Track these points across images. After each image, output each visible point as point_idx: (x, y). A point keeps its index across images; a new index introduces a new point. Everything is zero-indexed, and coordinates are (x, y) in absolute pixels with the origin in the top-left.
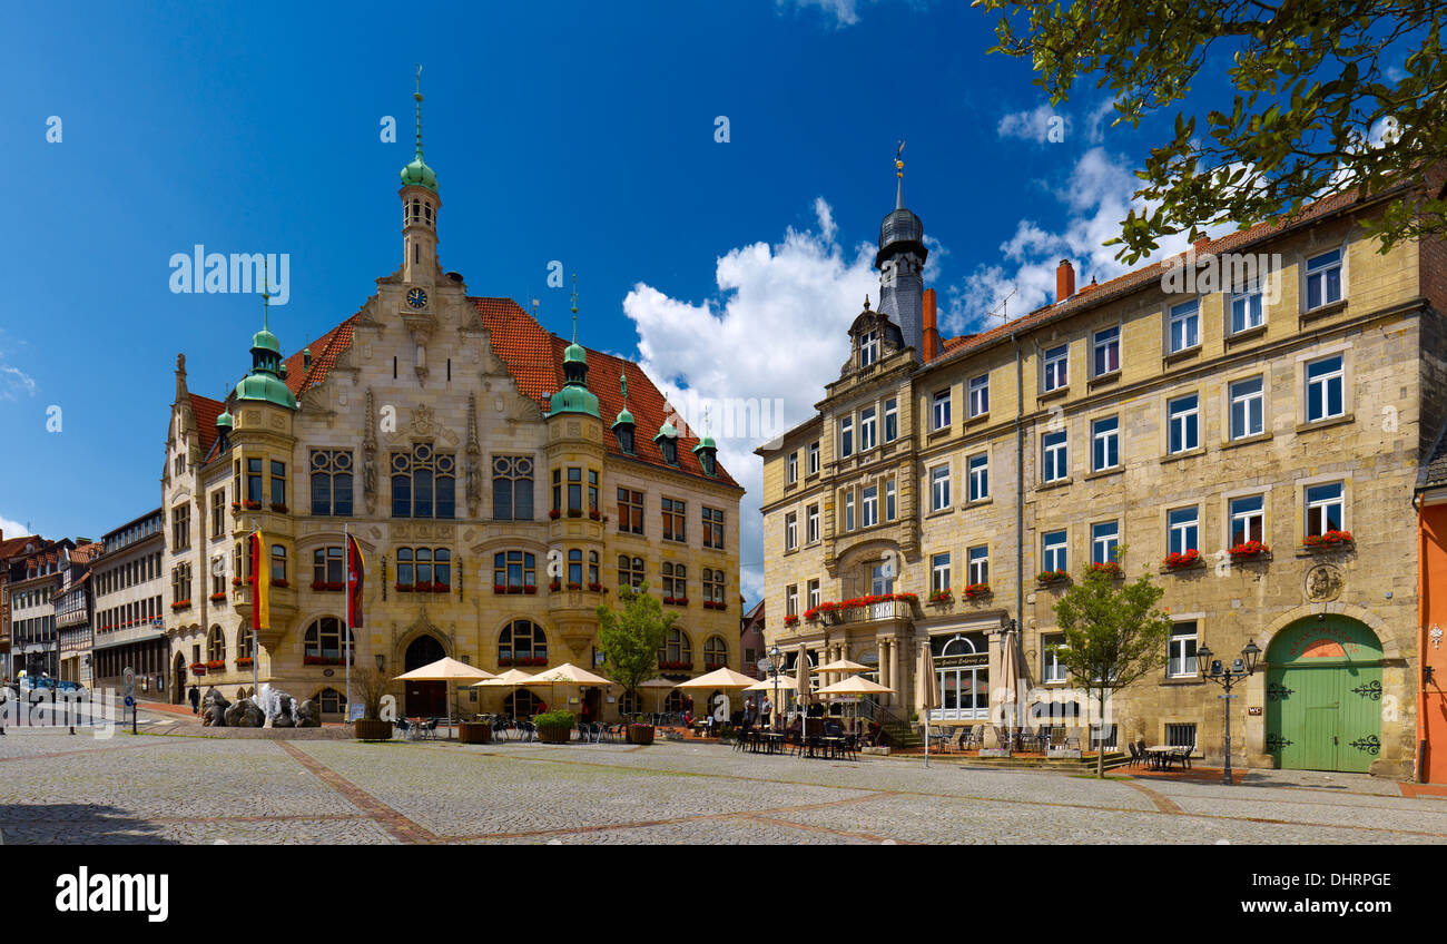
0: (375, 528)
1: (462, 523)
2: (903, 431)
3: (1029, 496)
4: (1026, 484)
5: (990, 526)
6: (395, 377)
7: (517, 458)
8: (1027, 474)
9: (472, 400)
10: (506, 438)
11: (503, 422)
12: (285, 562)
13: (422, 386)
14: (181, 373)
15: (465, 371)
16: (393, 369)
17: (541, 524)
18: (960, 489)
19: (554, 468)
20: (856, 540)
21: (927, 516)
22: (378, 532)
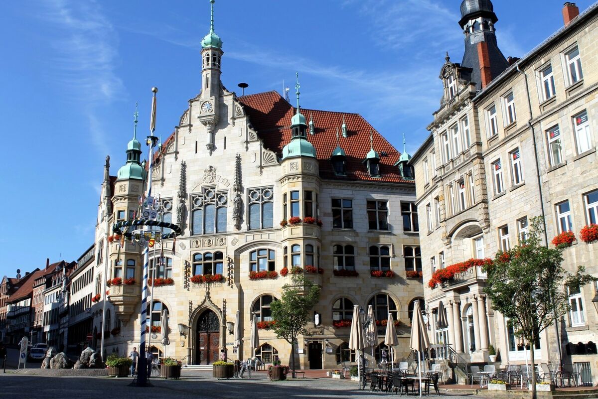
0: (182, 243)
1: (231, 234)
2: (472, 140)
3: (544, 178)
4: (541, 168)
5: (526, 203)
6: (196, 152)
7: (263, 190)
8: (541, 161)
9: (239, 159)
10: (258, 177)
11: (255, 168)
12: (134, 269)
13: (211, 154)
14: (108, 166)
15: (234, 142)
16: (195, 148)
17: (277, 230)
18: (508, 177)
19: (284, 193)
20: (457, 221)
21: (492, 199)
22: (183, 245)
